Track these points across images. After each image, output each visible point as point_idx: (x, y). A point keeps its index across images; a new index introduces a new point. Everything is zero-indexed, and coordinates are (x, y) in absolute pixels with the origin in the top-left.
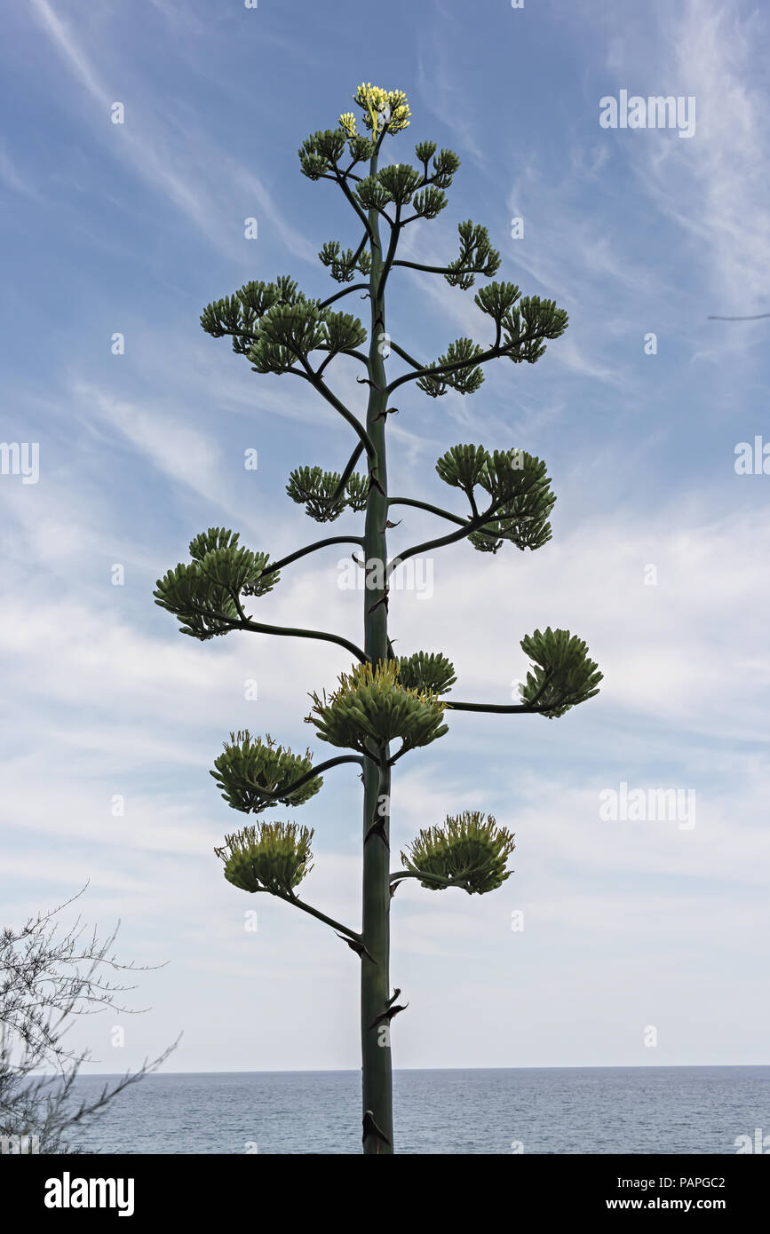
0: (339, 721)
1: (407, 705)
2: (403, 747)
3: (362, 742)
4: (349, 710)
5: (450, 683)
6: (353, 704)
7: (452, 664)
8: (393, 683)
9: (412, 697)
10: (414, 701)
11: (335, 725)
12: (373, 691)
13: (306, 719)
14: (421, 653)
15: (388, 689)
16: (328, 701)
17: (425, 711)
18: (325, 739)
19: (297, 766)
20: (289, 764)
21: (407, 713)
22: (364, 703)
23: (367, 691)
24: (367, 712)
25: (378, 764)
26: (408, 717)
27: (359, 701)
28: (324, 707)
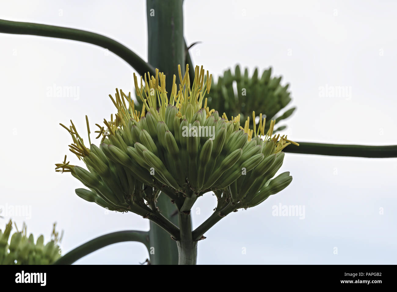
0: (113, 169)
1: (225, 140)
2: (217, 209)
3: (151, 202)
4: (130, 149)
5: (285, 116)
6: (137, 138)
7: (287, 86)
8: (200, 106)
9: (232, 127)
10: (235, 134)
11: (107, 175)
12: (169, 117)
13: (58, 166)
14: (238, 68)
15: (193, 115)
16: (94, 135)
17: (254, 149)
18: (91, 199)
19: (38, 252)
20: (26, 248)
21: (226, 152)
22: (155, 138)
23: (159, 117)
24: (161, 152)
25: (178, 238)
26: (227, 159)
27: (146, 134)
28: (87, 146)
